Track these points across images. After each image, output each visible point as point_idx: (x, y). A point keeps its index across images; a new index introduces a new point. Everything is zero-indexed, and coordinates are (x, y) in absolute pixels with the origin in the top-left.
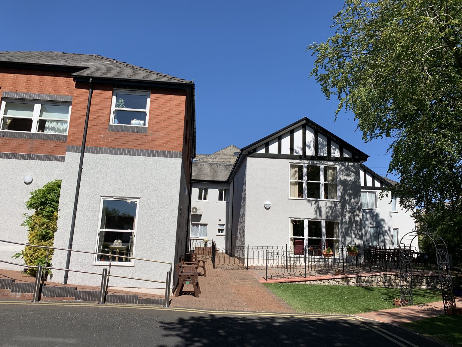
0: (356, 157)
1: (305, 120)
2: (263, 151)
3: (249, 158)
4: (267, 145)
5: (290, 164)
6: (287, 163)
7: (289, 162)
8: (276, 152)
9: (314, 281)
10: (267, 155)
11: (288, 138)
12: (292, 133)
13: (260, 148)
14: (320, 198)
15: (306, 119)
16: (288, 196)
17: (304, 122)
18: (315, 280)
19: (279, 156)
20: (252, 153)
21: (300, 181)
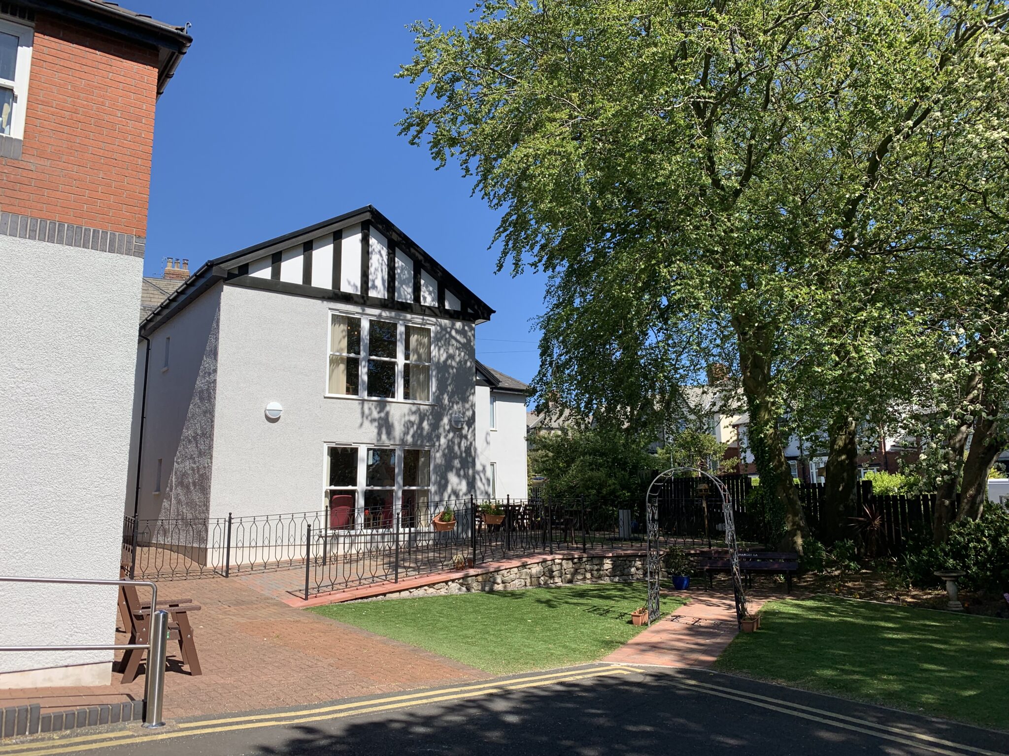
0: (470, 311)
1: (369, 211)
2: (265, 273)
3: (226, 288)
4: (276, 260)
5: (330, 313)
6: (325, 310)
7: (330, 309)
8: (298, 280)
9: (417, 588)
10: (275, 286)
11: (329, 249)
12: (337, 237)
13: (259, 263)
14: (393, 397)
15: (371, 210)
16: (324, 391)
17: (367, 216)
18: (421, 587)
19: (305, 290)
20: (235, 276)
21: (352, 355)
